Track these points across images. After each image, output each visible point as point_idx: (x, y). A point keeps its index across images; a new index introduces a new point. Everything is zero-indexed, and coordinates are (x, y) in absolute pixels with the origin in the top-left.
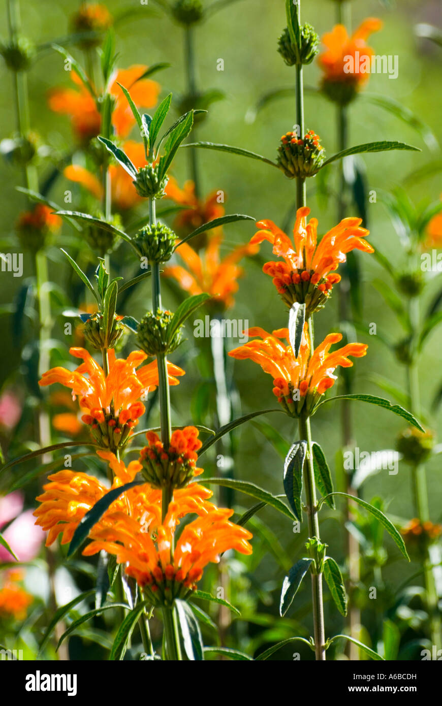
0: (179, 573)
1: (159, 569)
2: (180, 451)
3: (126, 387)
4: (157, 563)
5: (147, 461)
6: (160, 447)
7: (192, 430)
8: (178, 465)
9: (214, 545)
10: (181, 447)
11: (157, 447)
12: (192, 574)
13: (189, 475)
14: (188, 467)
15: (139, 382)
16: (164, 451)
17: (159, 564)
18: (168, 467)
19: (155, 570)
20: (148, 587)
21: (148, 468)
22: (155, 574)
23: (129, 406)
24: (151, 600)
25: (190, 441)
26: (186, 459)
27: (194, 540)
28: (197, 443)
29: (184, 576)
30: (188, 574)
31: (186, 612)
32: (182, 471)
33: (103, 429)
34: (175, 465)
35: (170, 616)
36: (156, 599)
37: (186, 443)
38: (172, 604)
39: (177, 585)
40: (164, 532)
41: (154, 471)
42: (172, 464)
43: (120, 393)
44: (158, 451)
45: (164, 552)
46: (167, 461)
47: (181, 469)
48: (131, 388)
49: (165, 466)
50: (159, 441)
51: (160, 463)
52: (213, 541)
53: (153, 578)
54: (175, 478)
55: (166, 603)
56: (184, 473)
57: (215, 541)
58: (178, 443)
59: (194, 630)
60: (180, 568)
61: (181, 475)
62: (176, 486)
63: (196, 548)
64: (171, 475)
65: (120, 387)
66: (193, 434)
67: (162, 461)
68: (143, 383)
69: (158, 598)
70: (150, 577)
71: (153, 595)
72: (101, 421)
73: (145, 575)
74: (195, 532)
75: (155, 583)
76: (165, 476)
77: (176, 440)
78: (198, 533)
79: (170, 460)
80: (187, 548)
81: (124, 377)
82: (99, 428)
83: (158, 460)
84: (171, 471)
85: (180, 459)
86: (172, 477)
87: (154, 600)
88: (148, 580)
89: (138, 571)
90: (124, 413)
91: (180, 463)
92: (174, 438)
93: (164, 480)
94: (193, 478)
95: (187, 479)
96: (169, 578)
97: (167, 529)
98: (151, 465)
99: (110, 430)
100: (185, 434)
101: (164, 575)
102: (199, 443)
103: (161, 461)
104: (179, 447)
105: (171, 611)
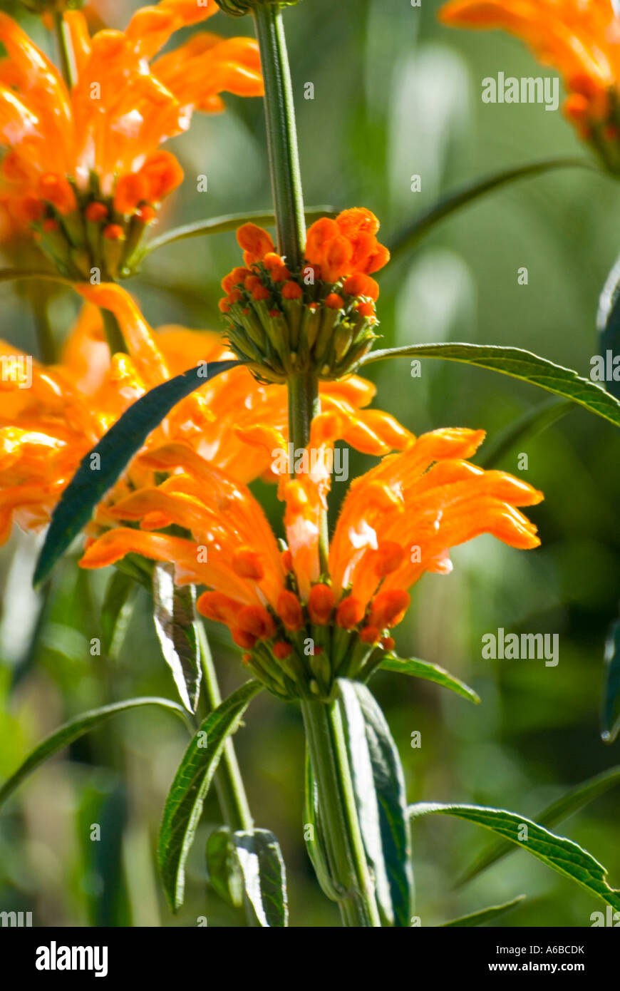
0: (347, 605)
1: (293, 595)
2: (333, 276)
3: (129, 109)
4: (284, 582)
5: (244, 307)
6: (278, 264)
7: (363, 216)
8: (328, 310)
9: (437, 525)
10: (336, 262)
11: (269, 267)
12: (381, 607)
13: (359, 338)
14: (357, 317)
15: (165, 91)
16: (290, 278)
17: (290, 584)
18: (301, 321)
19: (281, 598)
20: (262, 647)
21: (246, 323)
22: (281, 611)
23: (137, 164)
24: (272, 680)
25: (358, 244)
26: (349, 294)
27: (383, 513)
28: (375, 252)
29: (361, 615)
30: (370, 606)
31: (367, 719)
32: (340, 327)
33: (73, 230)
34: (322, 313)
35: (325, 723)
36: (287, 679)
37: (349, 253)
38: (329, 689)
39: (342, 636)
40: (302, 497)
41: (264, 334)
42: (313, 310)
43: (114, 128)
44: (273, 278)
45: (304, 550)
46: (298, 302)
47: (337, 322)
48: (142, 112)
49: (295, 318)
50: (274, 251)
51: (281, 308)
52: (435, 517)
53: (277, 621)
54: (321, 350)
55: (314, 687)
56: (347, 331)
57: (440, 514)
58: (327, 251)
59: (386, 772)
60: (348, 593)
61: (338, 340)
62: (326, 369)
63: (387, 537)
64: (311, 342)
65: (114, 111)
66: (366, 227)
67: (286, 303)
68: (177, 93)
69: (293, 676)
70: (267, 619)
71: (278, 669)
72: (66, 208)
73: (254, 613)
74: (386, 489)
75: (281, 636)
76: (294, 345)
77: (320, 245)
78: (394, 492)
79: (306, 301)
80: (364, 537)
81: (119, 82)
82: (62, 230)
83: (274, 300)
84: (310, 331)
85: (334, 296)
86: (314, 349)
87: (280, 681)
88: (263, 628)
89: (235, 606)
90: (129, 184)
91: (334, 307)
92: (313, 238)
93: (293, 356)
94: (370, 346)
95: (356, 350)
96: (320, 621)
97: (310, 487)
98: (255, 317)
99: (93, 234)
100: (344, 227)
101: (306, 613)
102: (382, 253)
103: (284, 302)
104: (330, 263)
105: (328, 708)
